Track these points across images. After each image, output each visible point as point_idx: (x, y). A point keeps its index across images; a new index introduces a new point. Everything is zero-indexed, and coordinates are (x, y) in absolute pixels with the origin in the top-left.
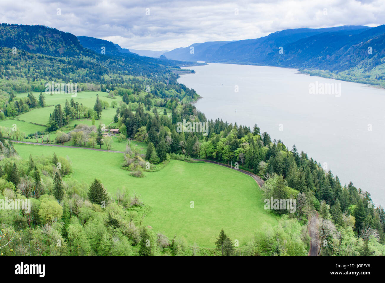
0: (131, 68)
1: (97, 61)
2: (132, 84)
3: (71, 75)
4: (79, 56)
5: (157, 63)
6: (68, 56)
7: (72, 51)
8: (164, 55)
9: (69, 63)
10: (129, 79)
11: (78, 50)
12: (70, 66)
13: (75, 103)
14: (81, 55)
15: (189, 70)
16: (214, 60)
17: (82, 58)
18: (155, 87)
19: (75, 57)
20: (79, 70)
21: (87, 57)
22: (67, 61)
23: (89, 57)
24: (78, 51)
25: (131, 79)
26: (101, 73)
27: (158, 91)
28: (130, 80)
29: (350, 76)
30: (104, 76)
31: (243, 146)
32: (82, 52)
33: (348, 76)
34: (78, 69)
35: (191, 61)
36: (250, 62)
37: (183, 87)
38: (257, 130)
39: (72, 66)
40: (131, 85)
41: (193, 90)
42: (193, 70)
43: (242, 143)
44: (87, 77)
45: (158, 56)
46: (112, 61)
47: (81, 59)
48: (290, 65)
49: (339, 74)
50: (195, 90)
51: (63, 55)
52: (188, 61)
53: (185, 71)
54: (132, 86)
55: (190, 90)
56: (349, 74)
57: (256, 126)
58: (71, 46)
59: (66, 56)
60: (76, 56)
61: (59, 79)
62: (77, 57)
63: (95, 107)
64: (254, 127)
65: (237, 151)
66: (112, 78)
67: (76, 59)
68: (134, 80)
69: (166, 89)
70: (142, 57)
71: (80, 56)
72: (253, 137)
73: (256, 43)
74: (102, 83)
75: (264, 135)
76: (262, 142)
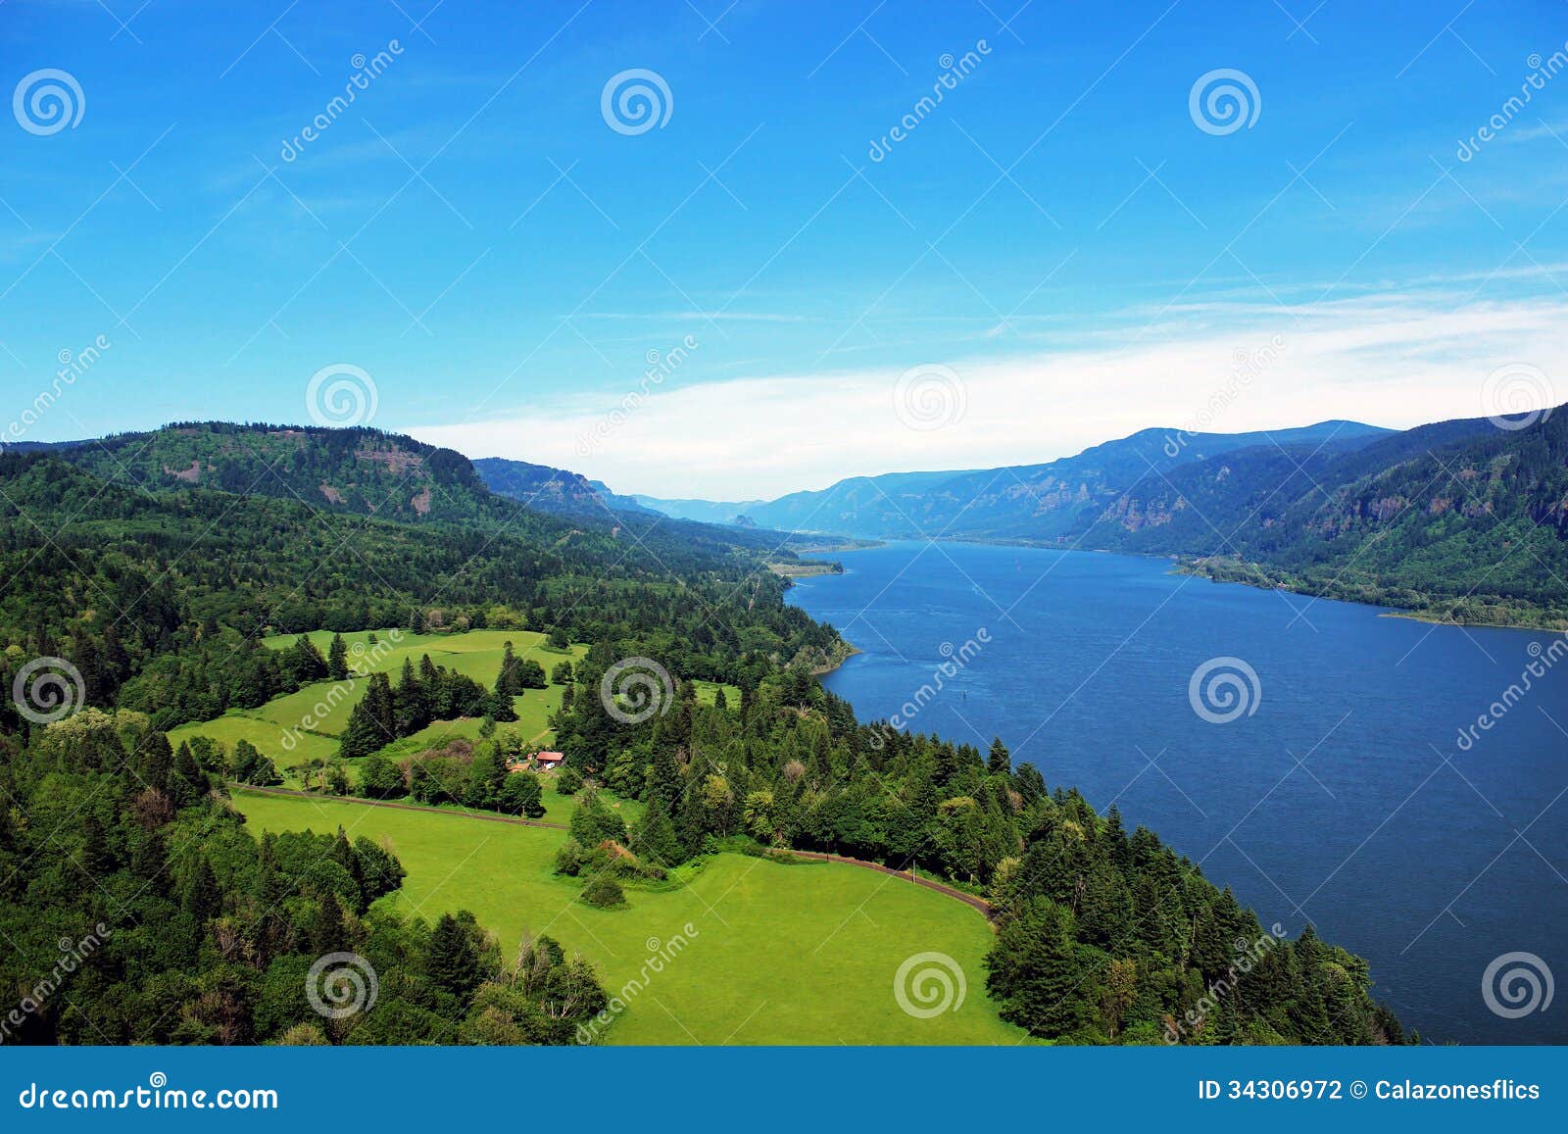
0: (637, 556)
2: (630, 608)
3: (445, 580)
4: (476, 520)
5: (726, 540)
6: (440, 520)
7: (455, 504)
8: (746, 516)
11: (473, 499)
13: (432, 668)
14: (482, 515)
15: (825, 563)
17: (486, 527)
21: (499, 521)
23: (507, 523)
24: (473, 506)
26: (537, 574)
27: (715, 633)
30: (546, 582)
31: (952, 809)
32: (484, 507)
34: (466, 560)
35: (836, 533)
37: (797, 617)
38: (999, 759)
40: (628, 611)
41: (830, 627)
42: (837, 562)
43: (951, 800)
44: (492, 585)
45: (728, 520)
52: (827, 533)
53: (811, 565)
54: (630, 613)
55: (820, 626)
58: (454, 488)
60: (466, 520)
61: (404, 590)
62: (470, 523)
63: (498, 681)
66: (570, 589)
70: (677, 522)
71: (479, 519)
72: (987, 781)
73: (1044, 477)
74: (535, 606)
75: (1025, 772)
76: (1014, 797)
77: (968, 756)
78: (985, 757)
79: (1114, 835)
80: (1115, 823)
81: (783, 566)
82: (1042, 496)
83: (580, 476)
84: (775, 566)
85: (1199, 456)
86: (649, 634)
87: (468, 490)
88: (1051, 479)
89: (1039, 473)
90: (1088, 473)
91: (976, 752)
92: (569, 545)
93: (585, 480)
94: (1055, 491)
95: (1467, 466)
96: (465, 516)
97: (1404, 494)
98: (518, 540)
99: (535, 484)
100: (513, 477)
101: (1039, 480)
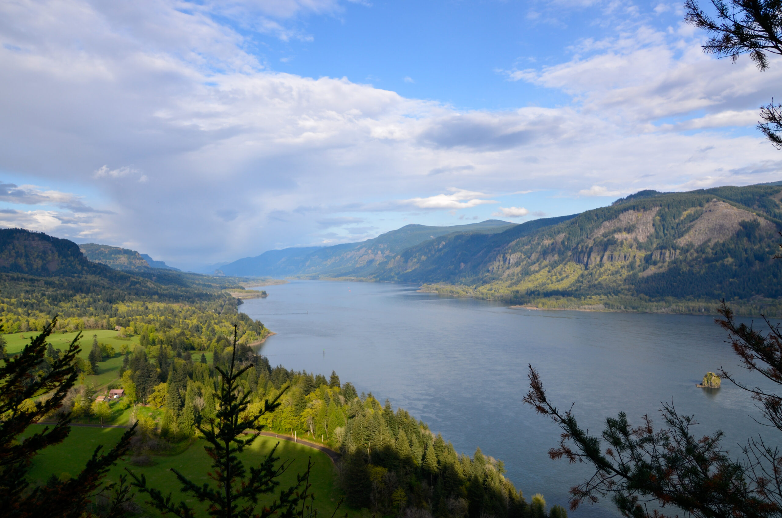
1: (109, 282)
3: (64, 305)
4: (81, 275)
6: (62, 275)
7: (70, 267)
9: (61, 286)
10: (158, 307)
11: (79, 264)
12: (63, 292)
13: (54, 351)
14: (84, 272)
15: (258, 292)
16: (299, 275)
17: (86, 278)
18: (198, 320)
19: (73, 277)
20: (78, 297)
21: (93, 275)
22: (57, 282)
23: (97, 276)
24: (79, 268)
25: (161, 308)
26: (113, 301)
28: (159, 310)
29: (493, 291)
30: (118, 305)
31: (312, 405)
32: (85, 268)
33: (490, 292)
34: (75, 295)
36: (353, 276)
37: (243, 317)
38: (335, 381)
39: (66, 290)
40: (159, 317)
41: (259, 322)
42: (264, 291)
43: (312, 401)
44: (89, 307)
46: (134, 281)
47: (83, 279)
48: (410, 280)
49: (477, 290)
50: (262, 322)
51: (53, 274)
53: (252, 292)
54: (160, 319)
55: (254, 322)
56: (491, 290)
57: (334, 374)
58: (69, 259)
59: (59, 275)
60: (76, 275)
63: (90, 355)
64: (331, 375)
65: (304, 413)
66: (130, 308)
67: (74, 280)
68: (166, 309)
69: (215, 323)
72: (329, 391)
73: (361, 248)
74: (111, 317)
75: (348, 386)
76: (342, 398)
77: (321, 381)
78: (328, 379)
79: (387, 412)
80: (388, 407)
81: (238, 293)
82: (361, 257)
83: (136, 252)
84: (234, 293)
85: (431, 237)
86: (169, 329)
87: (77, 259)
88: (364, 250)
89: (359, 247)
90: (382, 246)
91: (324, 377)
92: (130, 286)
93: (139, 254)
94: (367, 254)
95: (547, 238)
96: (75, 273)
97: (521, 251)
98: (103, 284)
99: (113, 256)
100: (101, 253)
101: (359, 249)
